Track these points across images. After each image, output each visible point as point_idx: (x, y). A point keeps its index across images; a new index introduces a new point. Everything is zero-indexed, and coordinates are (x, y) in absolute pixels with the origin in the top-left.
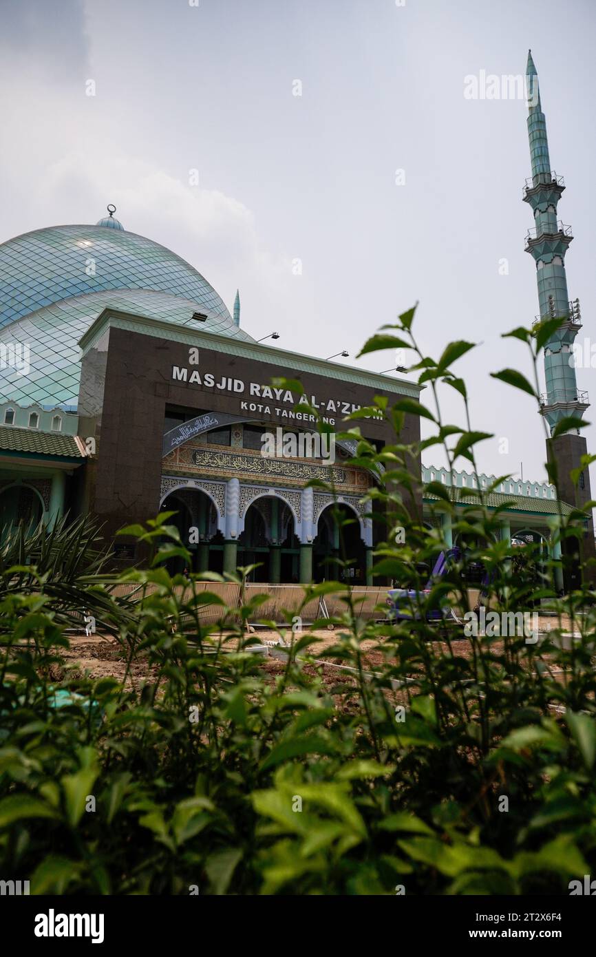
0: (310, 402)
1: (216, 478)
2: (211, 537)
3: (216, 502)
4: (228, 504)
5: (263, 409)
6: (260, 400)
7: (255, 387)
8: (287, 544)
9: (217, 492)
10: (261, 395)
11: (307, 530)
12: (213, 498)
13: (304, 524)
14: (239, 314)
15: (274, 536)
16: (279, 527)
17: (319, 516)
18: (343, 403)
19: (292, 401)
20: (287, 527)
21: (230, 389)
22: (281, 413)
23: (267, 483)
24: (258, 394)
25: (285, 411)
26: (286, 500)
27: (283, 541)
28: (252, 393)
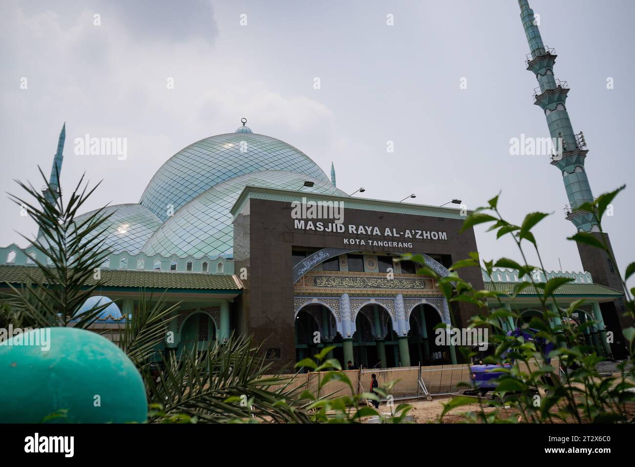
0: (392, 233)
1: (332, 295)
2: (333, 338)
3: (333, 312)
4: (342, 312)
5: (360, 242)
6: (357, 236)
7: (352, 227)
8: (388, 338)
9: (334, 305)
10: (357, 232)
11: (402, 326)
12: (331, 309)
13: (399, 322)
14: (335, 178)
15: (378, 333)
16: (381, 326)
17: (409, 315)
18: (417, 231)
19: (379, 234)
20: (387, 325)
21: (335, 231)
22: (372, 243)
23: (369, 294)
24: (355, 232)
25: (375, 242)
26: (384, 306)
27: (385, 336)
28: (350, 232)
